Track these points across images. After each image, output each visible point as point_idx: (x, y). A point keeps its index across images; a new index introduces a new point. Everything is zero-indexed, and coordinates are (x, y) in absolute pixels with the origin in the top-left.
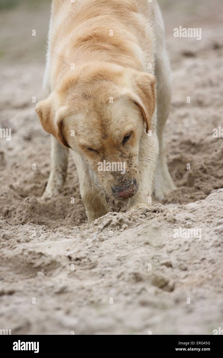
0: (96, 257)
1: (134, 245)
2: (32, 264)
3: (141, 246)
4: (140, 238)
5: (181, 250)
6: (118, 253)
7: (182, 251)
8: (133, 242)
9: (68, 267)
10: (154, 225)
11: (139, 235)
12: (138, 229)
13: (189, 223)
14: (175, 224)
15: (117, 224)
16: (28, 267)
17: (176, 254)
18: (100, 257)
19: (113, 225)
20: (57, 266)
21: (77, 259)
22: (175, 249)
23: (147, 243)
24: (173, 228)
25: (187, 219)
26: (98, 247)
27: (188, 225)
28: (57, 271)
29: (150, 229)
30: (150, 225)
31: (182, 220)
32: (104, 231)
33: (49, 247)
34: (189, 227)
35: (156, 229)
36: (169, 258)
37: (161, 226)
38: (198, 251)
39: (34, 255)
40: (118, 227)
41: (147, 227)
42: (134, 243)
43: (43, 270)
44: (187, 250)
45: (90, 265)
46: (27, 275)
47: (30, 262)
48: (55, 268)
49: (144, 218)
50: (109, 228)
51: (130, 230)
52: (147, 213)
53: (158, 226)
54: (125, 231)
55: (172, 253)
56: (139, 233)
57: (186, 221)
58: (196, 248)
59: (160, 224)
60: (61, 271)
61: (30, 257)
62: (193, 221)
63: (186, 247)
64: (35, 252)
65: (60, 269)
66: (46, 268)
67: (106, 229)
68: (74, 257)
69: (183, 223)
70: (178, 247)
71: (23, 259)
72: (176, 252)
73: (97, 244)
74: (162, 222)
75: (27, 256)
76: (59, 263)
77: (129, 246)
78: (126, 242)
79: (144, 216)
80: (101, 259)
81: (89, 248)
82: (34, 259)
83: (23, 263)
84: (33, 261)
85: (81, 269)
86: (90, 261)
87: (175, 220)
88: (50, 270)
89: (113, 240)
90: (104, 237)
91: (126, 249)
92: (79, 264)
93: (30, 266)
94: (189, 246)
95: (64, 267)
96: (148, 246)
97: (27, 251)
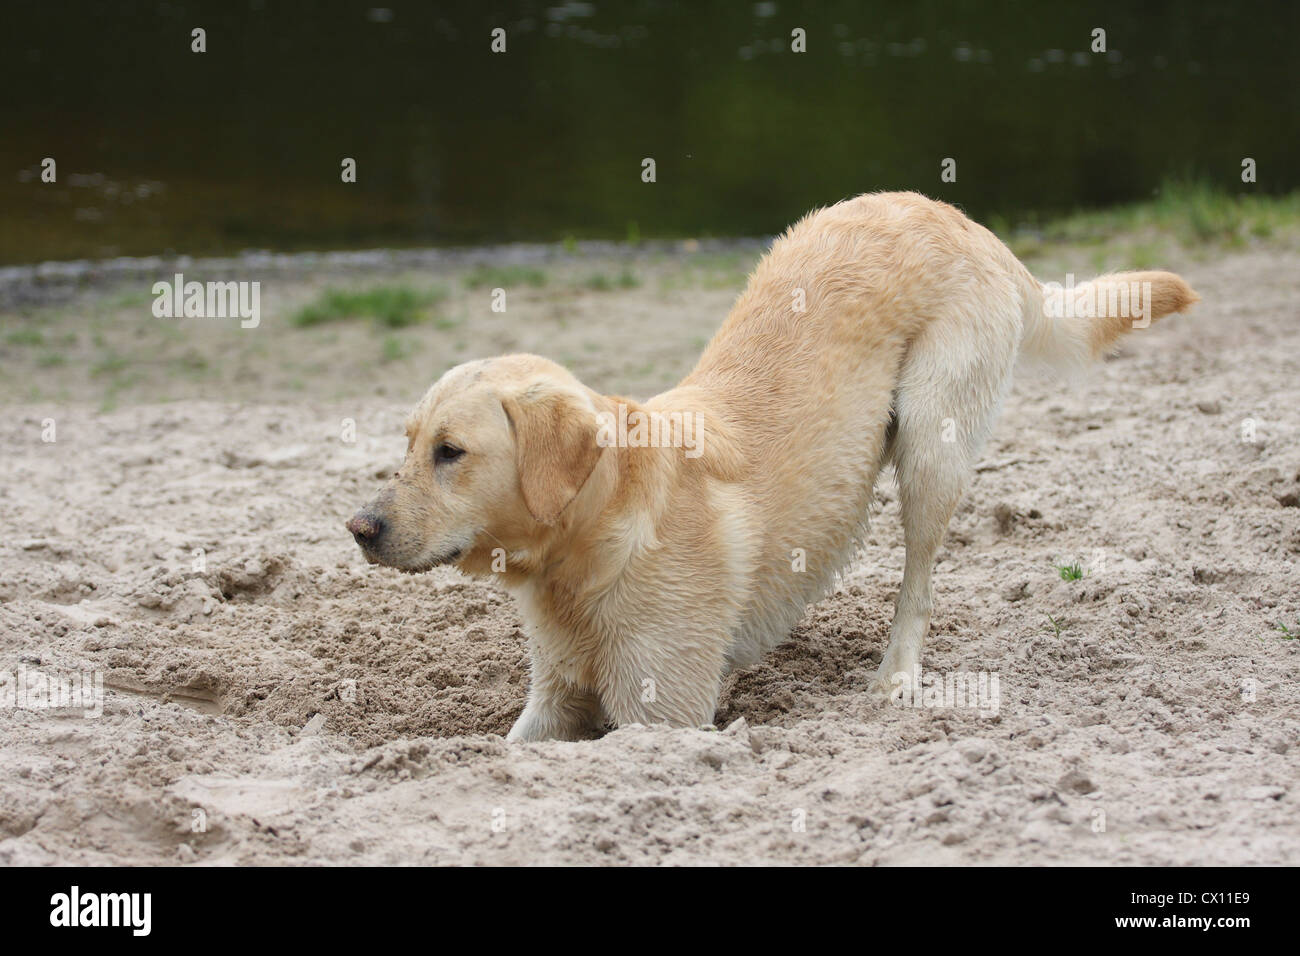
0: (313, 830)
1: (404, 818)
2: (174, 824)
3: (421, 821)
4: (424, 805)
5: (490, 845)
6: (365, 829)
7: (492, 848)
8: (407, 810)
9: (244, 845)
10: (460, 782)
11: (424, 797)
12: (427, 786)
13: (538, 787)
14: (507, 786)
15: (391, 767)
16: (165, 829)
17: (476, 852)
18: (321, 832)
19: (382, 767)
20: (223, 837)
21: (270, 830)
22: (479, 839)
23: (435, 818)
24: (501, 793)
25: (536, 779)
26: (332, 809)
27: (535, 792)
28: (223, 847)
29: (450, 788)
30: (454, 780)
31: (525, 779)
32: (362, 776)
33: (241, 793)
34: (535, 796)
35: (464, 789)
36: (460, 859)
37: (476, 785)
38: (524, 853)
39: (183, 806)
40: (392, 773)
41: (445, 782)
42: (407, 814)
43: (192, 842)
44: (502, 847)
45: (295, 845)
46: (159, 846)
47: (170, 821)
48: (219, 842)
49: (454, 762)
50: (373, 773)
51: (414, 782)
52: (463, 753)
53: (468, 784)
54: (404, 783)
55: (470, 849)
56: (425, 794)
57: (534, 782)
58: (523, 845)
59: (475, 781)
60: (229, 849)
61: (172, 810)
62: (549, 785)
63: (502, 841)
64: (186, 800)
65: (228, 844)
66: (201, 838)
67: (367, 772)
68: (265, 824)
69: (528, 786)
70: (486, 836)
71: (158, 812)
72: (479, 846)
73: (334, 802)
74: (480, 776)
75: (167, 807)
76: (229, 832)
77: (396, 818)
78: (391, 808)
79: (453, 756)
80: (320, 835)
81: (313, 809)
82: (182, 815)
83: (157, 819)
84: (177, 819)
85: (268, 853)
86: (298, 838)
87: (509, 778)
88: (208, 844)
89: (370, 799)
90: (355, 790)
91: (386, 823)
92: (269, 841)
93: (170, 827)
94: (510, 839)
95: (236, 843)
96: (433, 823)
97: (172, 795)
